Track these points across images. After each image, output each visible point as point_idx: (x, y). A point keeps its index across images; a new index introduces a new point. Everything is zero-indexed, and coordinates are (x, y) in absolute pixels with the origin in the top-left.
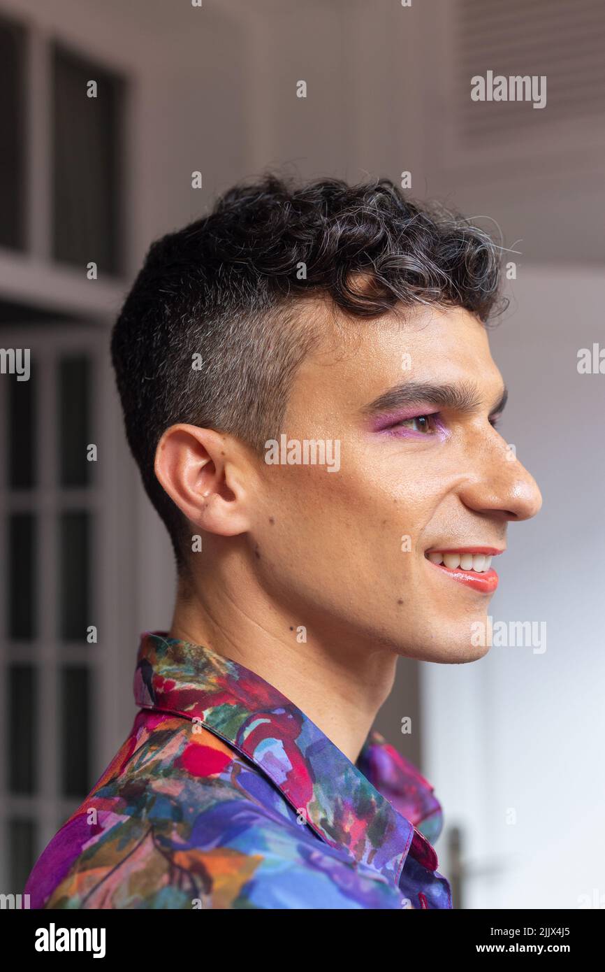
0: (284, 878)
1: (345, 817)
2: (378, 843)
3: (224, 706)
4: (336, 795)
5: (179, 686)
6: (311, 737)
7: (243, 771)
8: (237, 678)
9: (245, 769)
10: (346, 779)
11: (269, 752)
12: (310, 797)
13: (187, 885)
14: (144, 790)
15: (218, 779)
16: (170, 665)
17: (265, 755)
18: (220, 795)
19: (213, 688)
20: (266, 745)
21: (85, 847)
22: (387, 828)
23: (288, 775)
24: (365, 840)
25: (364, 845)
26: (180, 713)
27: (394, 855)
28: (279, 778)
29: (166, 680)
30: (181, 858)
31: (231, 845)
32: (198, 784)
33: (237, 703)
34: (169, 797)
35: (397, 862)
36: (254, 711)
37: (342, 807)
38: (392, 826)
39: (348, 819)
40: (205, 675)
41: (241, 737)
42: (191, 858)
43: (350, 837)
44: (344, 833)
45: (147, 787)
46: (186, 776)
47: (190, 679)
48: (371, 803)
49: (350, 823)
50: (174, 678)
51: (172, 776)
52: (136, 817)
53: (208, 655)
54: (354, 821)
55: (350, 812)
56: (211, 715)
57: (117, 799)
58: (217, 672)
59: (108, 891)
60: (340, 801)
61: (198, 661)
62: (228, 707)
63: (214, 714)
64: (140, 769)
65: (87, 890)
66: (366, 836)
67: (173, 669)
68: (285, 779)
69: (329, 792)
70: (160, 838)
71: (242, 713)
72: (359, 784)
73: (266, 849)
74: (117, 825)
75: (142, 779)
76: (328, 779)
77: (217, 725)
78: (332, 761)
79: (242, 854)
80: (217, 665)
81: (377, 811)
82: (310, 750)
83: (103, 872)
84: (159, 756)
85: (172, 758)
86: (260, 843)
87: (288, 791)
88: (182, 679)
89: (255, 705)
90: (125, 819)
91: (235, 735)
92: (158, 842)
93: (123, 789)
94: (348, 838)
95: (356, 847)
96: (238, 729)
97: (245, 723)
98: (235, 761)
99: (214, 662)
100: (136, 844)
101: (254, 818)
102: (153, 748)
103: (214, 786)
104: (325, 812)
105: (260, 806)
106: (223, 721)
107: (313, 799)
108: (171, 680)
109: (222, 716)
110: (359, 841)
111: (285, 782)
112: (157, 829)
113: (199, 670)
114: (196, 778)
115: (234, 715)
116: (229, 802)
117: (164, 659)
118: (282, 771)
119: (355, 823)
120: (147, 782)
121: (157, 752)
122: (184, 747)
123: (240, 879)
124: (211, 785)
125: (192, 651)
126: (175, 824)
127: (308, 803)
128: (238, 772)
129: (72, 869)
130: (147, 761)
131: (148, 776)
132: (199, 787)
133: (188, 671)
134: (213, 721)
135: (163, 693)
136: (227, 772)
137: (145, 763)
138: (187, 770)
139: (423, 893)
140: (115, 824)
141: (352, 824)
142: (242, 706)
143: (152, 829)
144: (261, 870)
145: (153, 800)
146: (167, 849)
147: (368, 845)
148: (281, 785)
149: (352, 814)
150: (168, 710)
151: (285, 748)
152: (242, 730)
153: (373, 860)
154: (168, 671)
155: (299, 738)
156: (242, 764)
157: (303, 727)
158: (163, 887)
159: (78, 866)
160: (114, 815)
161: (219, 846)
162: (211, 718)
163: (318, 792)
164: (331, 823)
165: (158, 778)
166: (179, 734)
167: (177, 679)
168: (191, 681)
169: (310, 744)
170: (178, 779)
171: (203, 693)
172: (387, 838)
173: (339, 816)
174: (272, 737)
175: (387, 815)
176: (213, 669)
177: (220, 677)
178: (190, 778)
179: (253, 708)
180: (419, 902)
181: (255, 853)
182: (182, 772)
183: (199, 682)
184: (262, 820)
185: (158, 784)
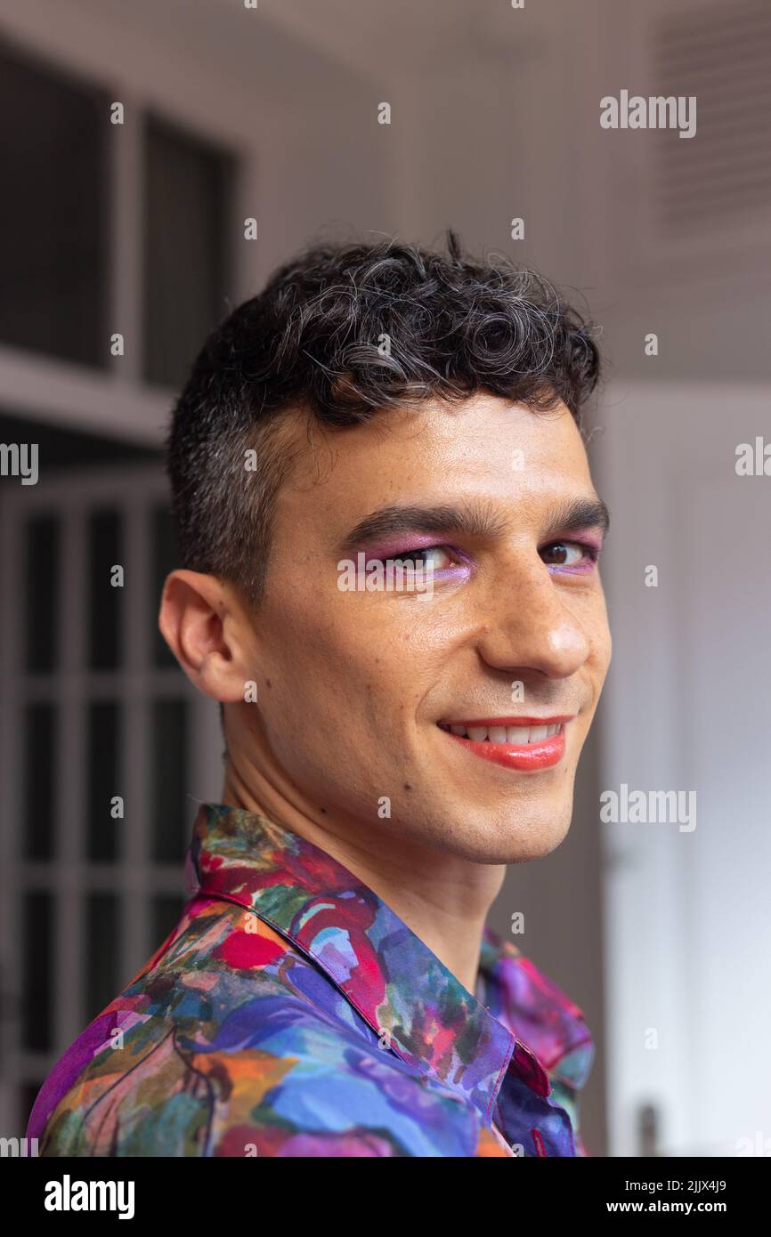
0: (320, 1085)
1: (426, 1025)
2: (468, 1058)
3: (278, 887)
4: (417, 998)
5: (227, 863)
6: (388, 926)
7: (297, 965)
8: (297, 852)
9: (300, 964)
10: (430, 977)
11: (330, 944)
12: (380, 1000)
13: (202, 1092)
14: (173, 985)
15: (262, 971)
16: (220, 838)
17: (325, 948)
18: (260, 990)
19: (266, 866)
20: (326, 936)
21: (97, 1052)
22: (480, 1040)
23: (352, 971)
24: (452, 1054)
25: (451, 1061)
26: (226, 897)
27: (488, 1073)
28: (341, 975)
29: (213, 856)
30: (202, 1062)
31: (262, 1046)
32: (236, 977)
33: (294, 884)
34: (199, 992)
35: (491, 1083)
36: (315, 893)
37: (424, 1014)
38: (487, 1037)
39: (430, 1028)
40: (260, 850)
41: (297, 926)
42: (212, 1062)
43: (433, 1049)
44: (425, 1044)
45: (177, 981)
46: (223, 967)
47: (240, 854)
48: (462, 1007)
49: (433, 1034)
50: (222, 854)
51: (207, 968)
52: (159, 1016)
53: (263, 826)
54: (438, 1031)
55: (434, 1020)
56: (262, 898)
57: (142, 996)
58: (274, 846)
59: (114, 1101)
60: (421, 1006)
61: (251, 832)
62: (284, 889)
63: (266, 896)
64: (174, 962)
65: (92, 1101)
66: (454, 1048)
67: (223, 844)
68: (349, 977)
69: (406, 995)
70: (183, 1039)
71: (300, 895)
72: (446, 985)
73: (303, 1052)
74: (137, 1025)
75: (172, 973)
76: (406, 979)
77: (268, 911)
78: (413, 956)
79: (273, 1057)
80: (274, 838)
81: (468, 1018)
82: (385, 943)
83: (112, 1079)
84: (197, 946)
85: (211, 947)
86: (298, 1045)
87: (351, 991)
88: (232, 855)
89: (317, 886)
90: (146, 1018)
91: (290, 923)
92: (178, 1044)
93: (150, 986)
94: (430, 1051)
95: (439, 1063)
96: (293, 915)
97: (303, 909)
98: (289, 954)
99: (270, 833)
100: (154, 1046)
101: (295, 1017)
102: (192, 937)
103: (256, 979)
104: (400, 1018)
105: (309, 1003)
106: (276, 906)
107: (386, 1002)
108: (219, 856)
109: (274, 899)
110: (444, 1055)
111: (348, 981)
112: (180, 1030)
113: (252, 844)
114: (235, 970)
115: (290, 898)
116: (271, 997)
117: (215, 831)
118: (345, 967)
119: (440, 1034)
120: (178, 976)
121: (195, 940)
122: (227, 934)
123: (265, 1083)
124: (250, 978)
125: (246, 821)
126: (201, 1024)
127: (378, 1007)
128: (290, 965)
129: (80, 1077)
130: (183, 952)
131: (181, 969)
132: (236, 980)
133: (239, 845)
134: (264, 906)
135: (209, 874)
136: (275, 964)
137: (180, 954)
138: (225, 961)
139: (538, 1129)
140: (134, 1024)
141: (435, 1035)
142: (300, 887)
143: (174, 1030)
144: (293, 1074)
145: (181, 996)
146: (187, 1052)
147: (456, 1061)
148: (343, 984)
149: (437, 1022)
150: (213, 893)
151: (351, 940)
152: (298, 916)
153: (461, 1081)
154: (217, 845)
155: (371, 928)
156: (297, 957)
157: (377, 915)
158: (175, 1094)
159: (87, 1075)
160: (135, 1014)
161: (246, 1048)
162: (261, 902)
163: (392, 994)
164: (407, 1031)
165: (190, 971)
166: (223, 920)
167: (226, 855)
168: (241, 858)
169: (386, 935)
170: (213, 971)
171: (254, 871)
172: (480, 1052)
173: (418, 1023)
174: (336, 926)
175: (481, 1024)
176: (268, 843)
177: (276, 852)
178: (227, 970)
179: (313, 890)
180: (532, 1141)
181: (289, 1056)
182: (219, 963)
183: (250, 859)
184: (308, 1018)
185: (191, 978)
